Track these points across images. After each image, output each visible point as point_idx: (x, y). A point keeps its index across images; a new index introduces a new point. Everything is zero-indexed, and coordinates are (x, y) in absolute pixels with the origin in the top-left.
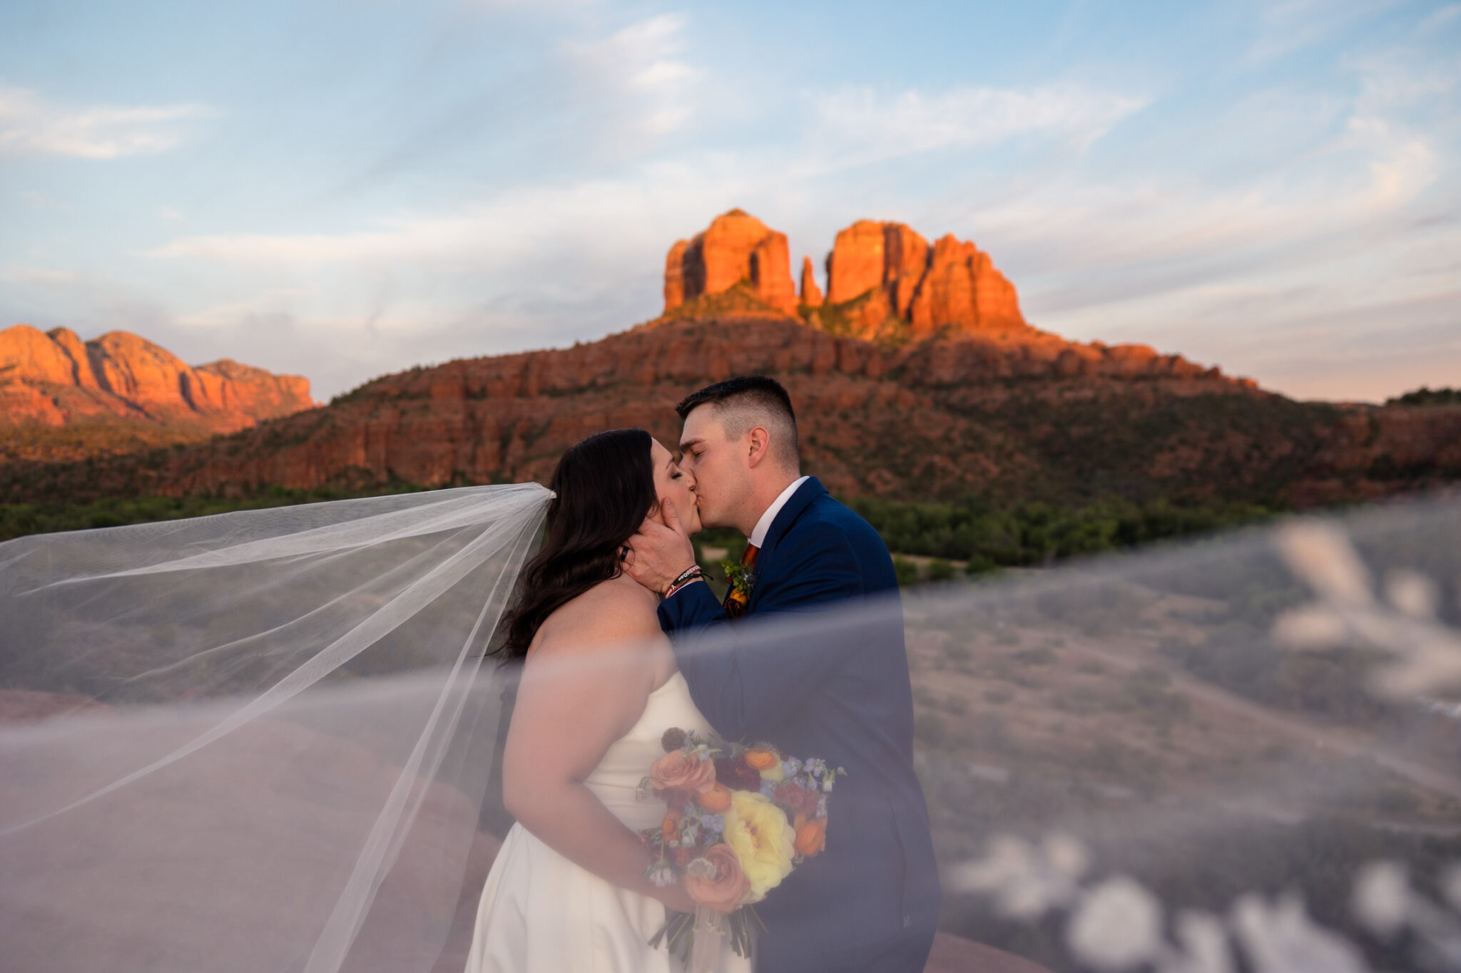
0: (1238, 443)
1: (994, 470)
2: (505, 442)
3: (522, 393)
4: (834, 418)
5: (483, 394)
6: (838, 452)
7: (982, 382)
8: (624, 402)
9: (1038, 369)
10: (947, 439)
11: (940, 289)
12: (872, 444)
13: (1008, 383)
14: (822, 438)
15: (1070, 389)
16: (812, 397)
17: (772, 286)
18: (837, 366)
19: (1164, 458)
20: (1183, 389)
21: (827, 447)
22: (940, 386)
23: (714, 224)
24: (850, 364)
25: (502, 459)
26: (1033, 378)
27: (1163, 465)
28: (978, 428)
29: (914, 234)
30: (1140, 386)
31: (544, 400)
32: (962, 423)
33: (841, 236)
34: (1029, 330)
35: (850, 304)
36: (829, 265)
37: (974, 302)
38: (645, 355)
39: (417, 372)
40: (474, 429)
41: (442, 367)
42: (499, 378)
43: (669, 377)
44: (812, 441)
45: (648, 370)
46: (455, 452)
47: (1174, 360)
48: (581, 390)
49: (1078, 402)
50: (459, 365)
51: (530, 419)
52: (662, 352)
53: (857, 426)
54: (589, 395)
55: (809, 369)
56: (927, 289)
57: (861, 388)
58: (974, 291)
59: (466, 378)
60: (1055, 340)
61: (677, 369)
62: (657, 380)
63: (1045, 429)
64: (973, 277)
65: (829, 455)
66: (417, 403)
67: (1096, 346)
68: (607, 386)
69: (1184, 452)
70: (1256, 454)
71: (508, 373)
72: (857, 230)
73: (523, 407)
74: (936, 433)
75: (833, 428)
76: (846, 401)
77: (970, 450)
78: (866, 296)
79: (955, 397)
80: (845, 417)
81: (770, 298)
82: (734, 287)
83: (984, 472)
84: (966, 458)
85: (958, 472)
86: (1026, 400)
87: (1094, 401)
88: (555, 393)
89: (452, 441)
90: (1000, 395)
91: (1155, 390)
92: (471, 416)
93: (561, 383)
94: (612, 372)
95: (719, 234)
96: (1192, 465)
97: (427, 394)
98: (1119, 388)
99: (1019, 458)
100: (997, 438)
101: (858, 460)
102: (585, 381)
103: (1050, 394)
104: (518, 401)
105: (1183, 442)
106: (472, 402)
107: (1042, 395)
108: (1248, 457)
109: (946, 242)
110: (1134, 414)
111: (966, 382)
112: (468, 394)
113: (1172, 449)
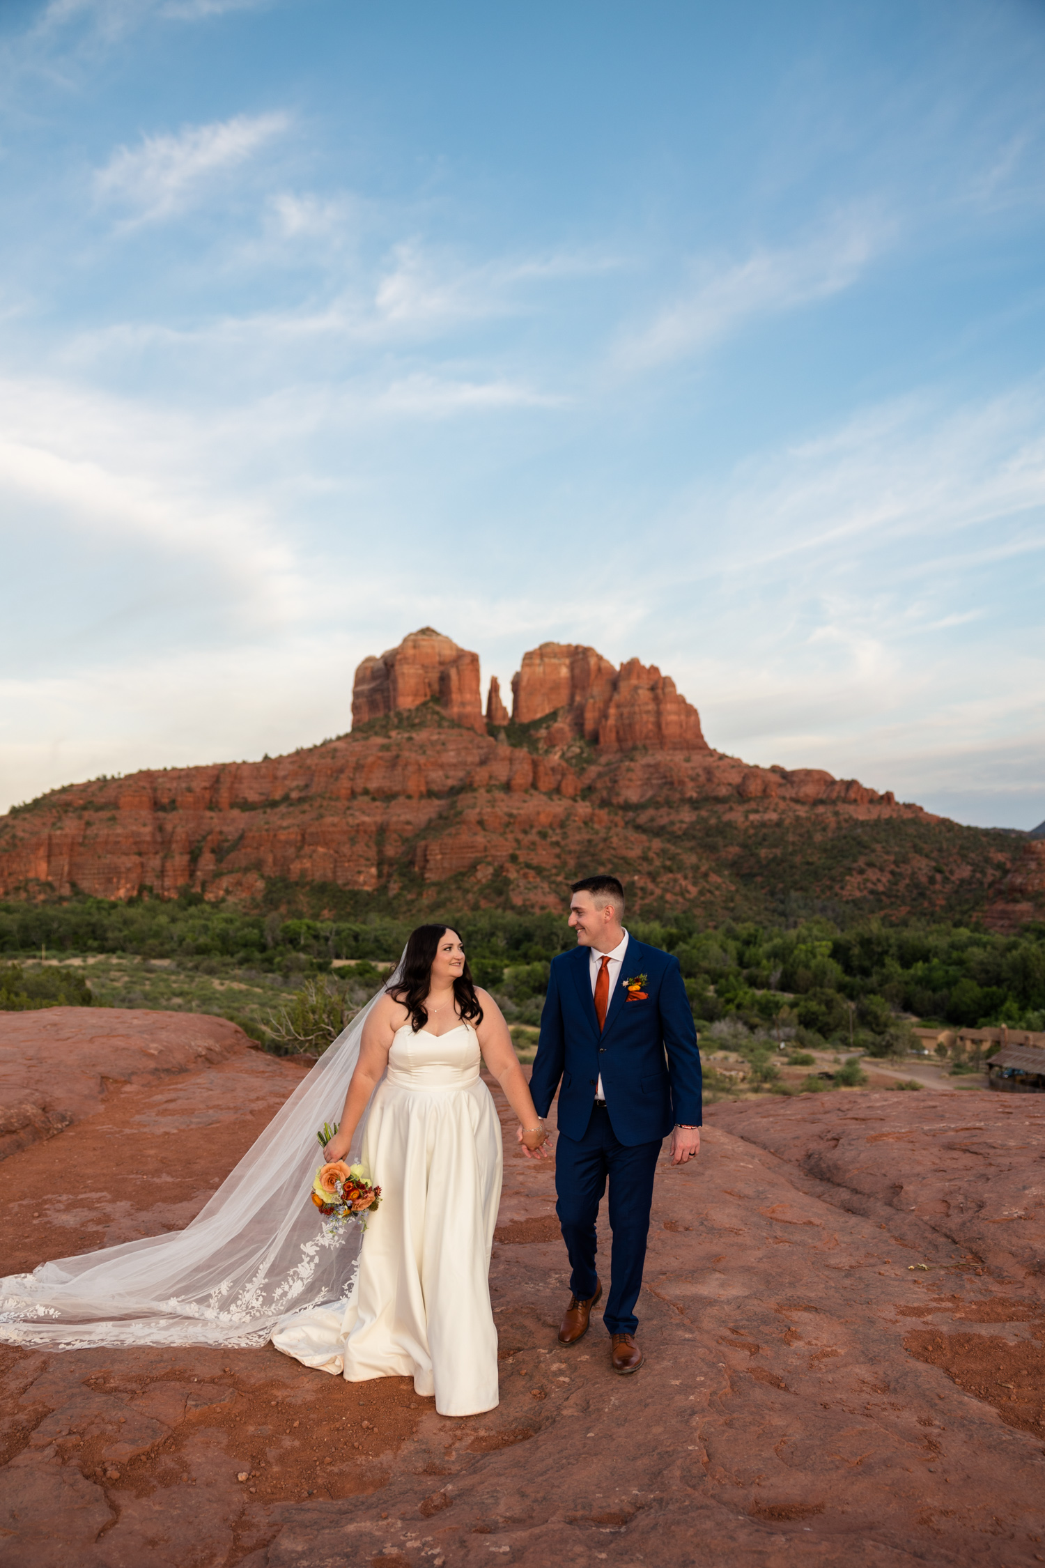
0: (922, 865)
1: (694, 891)
2: (194, 856)
3: (212, 806)
4: (533, 836)
5: (173, 805)
6: (539, 870)
7: (669, 803)
8: (321, 816)
9: (723, 791)
10: (645, 858)
11: (626, 711)
12: (572, 863)
13: (695, 804)
14: (523, 857)
15: (757, 811)
16: (510, 815)
17: (463, 704)
18: (534, 786)
19: (854, 880)
20: (862, 813)
21: (528, 866)
22: (627, 807)
23: (405, 640)
24: (546, 783)
25: (192, 874)
26: (718, 800)
27: (853, 887)
28: (673, 849)
29: (600, 658)
30: (821, 809)
31: (235, 813)
32: (657, 844)
33: (528, 657)
34: (712, 753)
35: (536, 724)
36: (516, 685)
37: (658, 725)
38: (341, 771)
39: (103, 782)
40: (164, 843)
41: (129, 777)
42: (189, 790)
43: (366, 792)
44: (514, 858)
45: (344, 784)
46: (142, 865)
47: (851, 784)
48: (274, 804)
49: (763, 824)
50: (147, 775)
51: (221, 833)
52: (359, 767)
53: (557, 844)
54: (283, 809)
55: (507, 787)
56: (612, 711)
57: (558, 807)
58: (659, 713)
59: (155, 790)
60: (736, 764)
61: (373, 785)
62: (353, 795)
63: (734, 850)
64: (657, 700)
65: (532, 873)
66: (105, 814)
67: (775, 769)
68: (301, 800)
69: (872, 874)
70: (938, 877)
71: (198, 785)
72: (544, 653)
73: (213, 820)
74: (635, 853)
75: (533, 846)
76: (543, 819)
77: (670, 870)
78: (553, 716)
79: (643, 818)
80: (543, 835)
81: (461, 716)
82: (424, 704)
83: (683, 893)
84: (666, 878)
85: (658, 892)
86: (713, 821)
87: (779, 824)
88: (246, 806)
89: (140, 854)
90: (687, 816)
91: (836, 814)
92: (161, 829)
93: (252, 796)
94: (307, 786)
95: (410, 652)
96: (881, 888)
97: (116, 805)
98: (802, 811)
99: (714, 878)
100: (691, 859)
101: (560, 879)
102: (277, 796)
103: (736, 816)
104: (208, 814)
105: (871, 865)
106: (161, 814)
107: (727, 817)
108: (932, 880)
109: (632, 667)
110: (818, 837)
111: (654, 803)
112: (157, 806)
113: (861, 872)
